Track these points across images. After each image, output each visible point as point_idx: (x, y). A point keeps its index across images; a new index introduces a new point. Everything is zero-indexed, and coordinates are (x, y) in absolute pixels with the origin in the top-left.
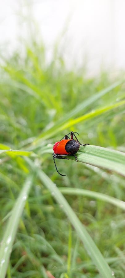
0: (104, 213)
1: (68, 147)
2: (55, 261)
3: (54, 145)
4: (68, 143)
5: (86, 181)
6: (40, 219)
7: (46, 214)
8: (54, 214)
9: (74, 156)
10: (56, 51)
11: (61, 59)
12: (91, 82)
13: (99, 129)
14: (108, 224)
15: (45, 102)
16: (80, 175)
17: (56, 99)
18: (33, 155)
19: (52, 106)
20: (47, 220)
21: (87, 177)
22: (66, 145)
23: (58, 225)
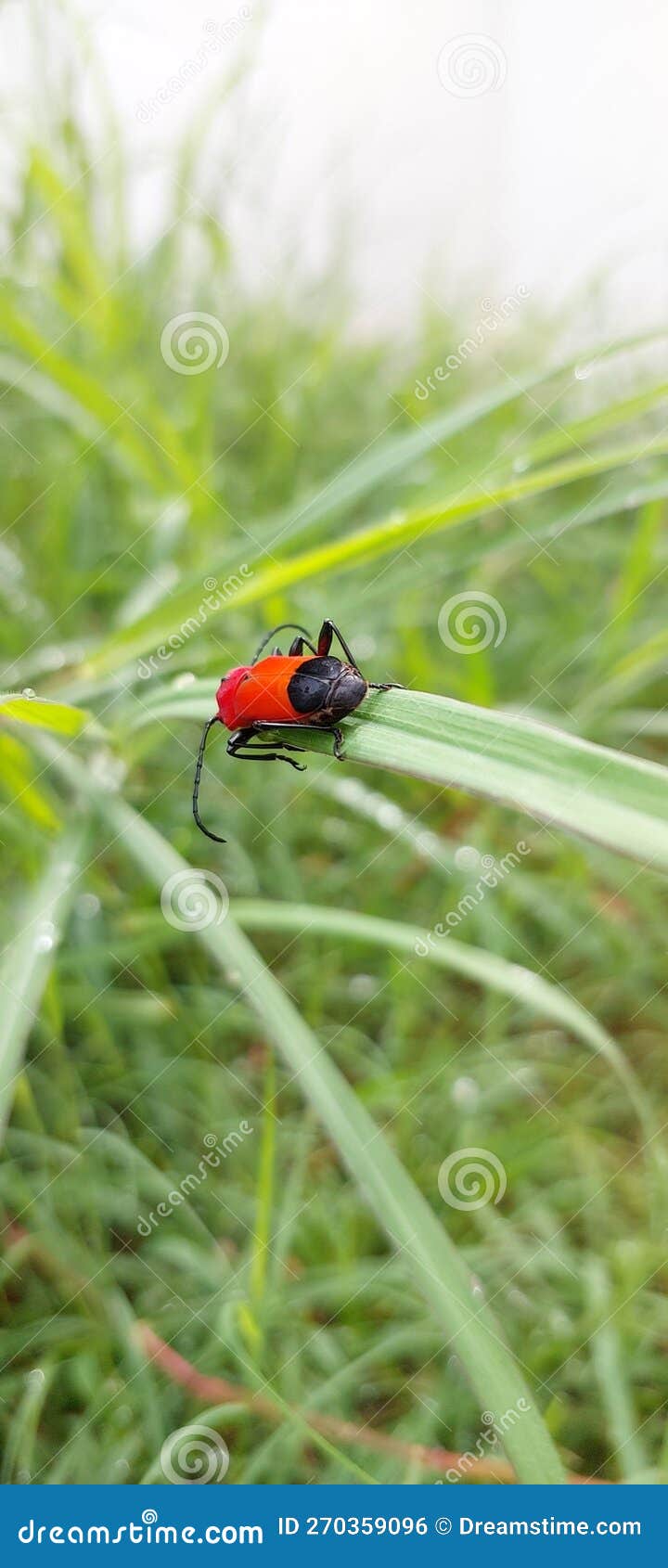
0: (420, 1035)
1: (303, 684)
2: (174, 1269)
3: (223, 680)
4: (305, 669)
5: (337, 876)
6: (97, 1061)
7: (125, 1037)
8: (169, 1037)
9: (330, 731)
10: (184, 178)
11: (212, 226)
12: (368, 369)
13: (406, 616)
14: (435, 1089)
15: (129, 458)
16: (305, 846)
17: (190, 442)
18: (93, 729)
19: (166, 481)
20: (130, 1066)
21: (337, 854)
22: (295, 679)
23: (193, 1089)
